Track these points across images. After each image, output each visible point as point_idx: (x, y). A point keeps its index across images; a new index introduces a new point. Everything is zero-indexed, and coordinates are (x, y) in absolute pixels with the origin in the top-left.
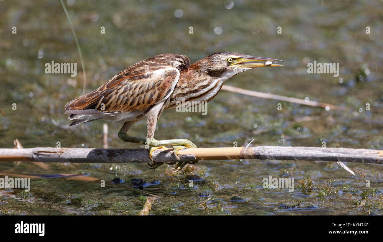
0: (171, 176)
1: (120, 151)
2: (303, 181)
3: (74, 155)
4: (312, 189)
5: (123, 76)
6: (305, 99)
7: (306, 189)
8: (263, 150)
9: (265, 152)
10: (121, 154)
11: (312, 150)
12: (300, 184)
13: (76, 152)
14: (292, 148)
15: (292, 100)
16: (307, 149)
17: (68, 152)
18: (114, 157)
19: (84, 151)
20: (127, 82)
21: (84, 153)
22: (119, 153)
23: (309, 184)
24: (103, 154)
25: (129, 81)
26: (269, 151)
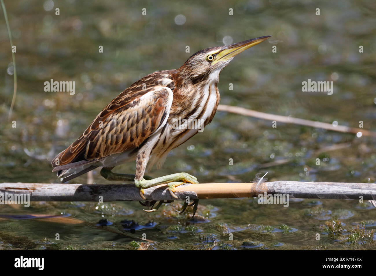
0: (169, 217)
1: (105, 187)
2: (330, 223)
3: (49, 192)
4: (341, 232)
5: (108, 111)
6: (333, 123)
7: (334, 232)
8: (279, 186)
9: (281, 189)
10: (107, 191)
11: (339, 186)
12: (326, 226)
13: (52, 189)
14: (315, 183)
15: (318, 125)
16: (333, 184)
17: (42, 189)
18: (98, 194)
19: (61, 187)
20: (112, 116)
21: (61, 189)
22: (105, 190)
23: (338, 226)
24: (85, 190)
25: (114, 114)
26: (287, 187)
